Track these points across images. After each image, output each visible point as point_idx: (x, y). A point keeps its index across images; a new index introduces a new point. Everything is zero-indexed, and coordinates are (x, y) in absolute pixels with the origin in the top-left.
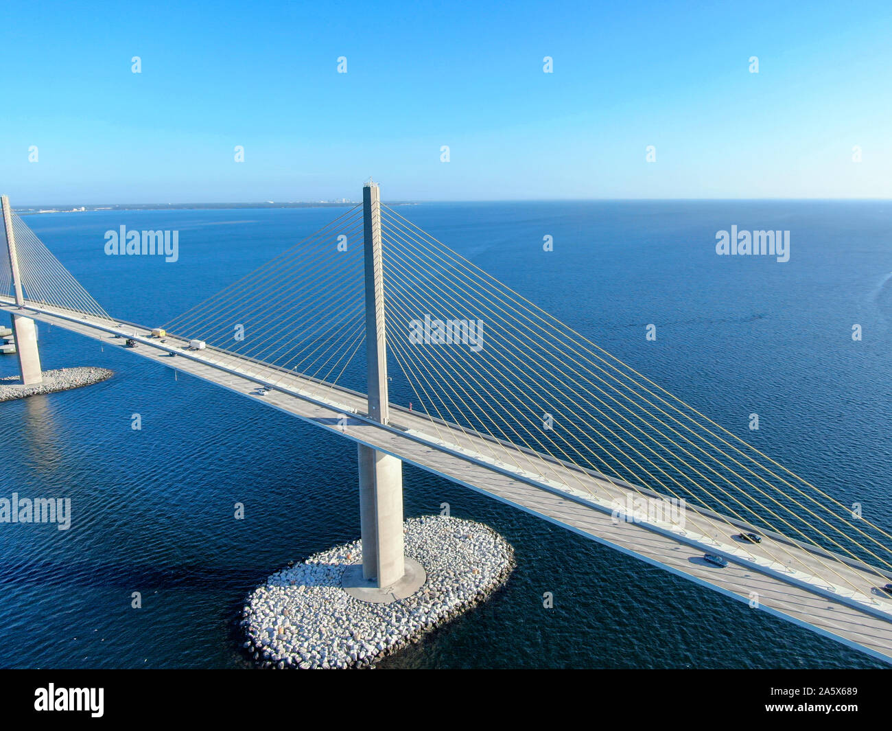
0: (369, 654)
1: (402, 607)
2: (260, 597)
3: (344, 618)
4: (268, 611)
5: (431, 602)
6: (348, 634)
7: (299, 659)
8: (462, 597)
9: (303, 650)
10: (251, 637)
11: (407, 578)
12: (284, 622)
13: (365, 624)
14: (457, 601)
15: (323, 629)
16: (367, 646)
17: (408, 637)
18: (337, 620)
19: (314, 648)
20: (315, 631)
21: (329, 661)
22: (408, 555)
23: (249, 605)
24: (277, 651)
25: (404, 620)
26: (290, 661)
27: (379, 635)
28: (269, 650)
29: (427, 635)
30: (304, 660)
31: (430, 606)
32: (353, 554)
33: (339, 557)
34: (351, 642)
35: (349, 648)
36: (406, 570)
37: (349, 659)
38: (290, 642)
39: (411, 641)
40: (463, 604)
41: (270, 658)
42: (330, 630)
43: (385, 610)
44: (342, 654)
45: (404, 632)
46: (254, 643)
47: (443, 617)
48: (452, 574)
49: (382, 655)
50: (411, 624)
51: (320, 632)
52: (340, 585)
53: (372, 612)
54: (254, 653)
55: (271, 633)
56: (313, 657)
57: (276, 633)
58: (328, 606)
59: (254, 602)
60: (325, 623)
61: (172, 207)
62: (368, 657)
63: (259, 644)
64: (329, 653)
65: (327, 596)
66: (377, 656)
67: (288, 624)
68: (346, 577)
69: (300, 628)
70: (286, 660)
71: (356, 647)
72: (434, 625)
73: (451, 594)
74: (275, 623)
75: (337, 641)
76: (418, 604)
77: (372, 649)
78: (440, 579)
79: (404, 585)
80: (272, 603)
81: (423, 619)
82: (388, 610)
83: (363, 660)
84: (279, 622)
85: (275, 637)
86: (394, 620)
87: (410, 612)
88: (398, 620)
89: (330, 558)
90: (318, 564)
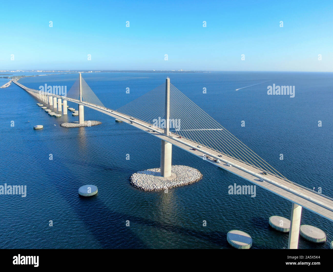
0: (158, 188)
1: (168, 181)
2: (135, 175)
3: (154, 181)
4: (136, 177)
5: (176, 182)
6: (154, 184)
7: (142, 186)
8: (184, 182)
9: (143, 185)
10: (132, 181)
11: (171, 176)
12: (140, 180)
13: (159, 183)
14: (183, 183)
15: (149, 182)
16: (158, 187)
17: (169, 187)
18: (152, 181)
19: (146, 185)
20: (147, 182)
21: (149, 188)
22: (172, 171)
23: (132, 176)
24: (137, 184)
25: (168, 184)
26: (140, 186)
27: (161, 185)
28: (136, 184)
29: (173, 188)
30: (143, 187)
31: (175, 182)
32: (159, 170)
33: (155, 170)
34: (154, 185)
35: (154, 186)
36: (171, 175)
37: (153, 188)
38: (140, 183)
39: (169, 188)
40: (184, 184)
41: (136, 185)
42: (150, 183)
43: (164, 181)
44: (152, 187)
45: (168, 186)
46: (132, 182)
47: (178, 185)
48: (183, 177)
49: (161, 189)
50: (170, 185)
51: (148, 183)
52: (154, 175)
53: (161, 181)
54: (132, 184)
55: (136, 181)
56: (145, 187)
57: (138, 181)
58: (151, 179)
59: (133, 175)
60: (149, 181)
62: (158, 189)
63: (134, 182)
64: (149, 186)
65: (151, 177)
66: (160, 189)
67: (141, 180)
68: (156, 174)
69: (143, 182)
70: (139, 186)
71: (156, 186)
72: (175, 186)
73: (182, 181)
74: (138, 180)
75: (151, 185)
76: (173, 182)
77: (159, 187)
78: (180, 178)
79: (170, 178)
80: (137, 176)
81: (173, 184)
82: (165, 181)
83: (156, 189)
84: (139, 180)
85: (137, 182)
86: (166, 184)
87: (170, 183)
88: (167, 184)
89: (153, 170)
90: (150, 171)
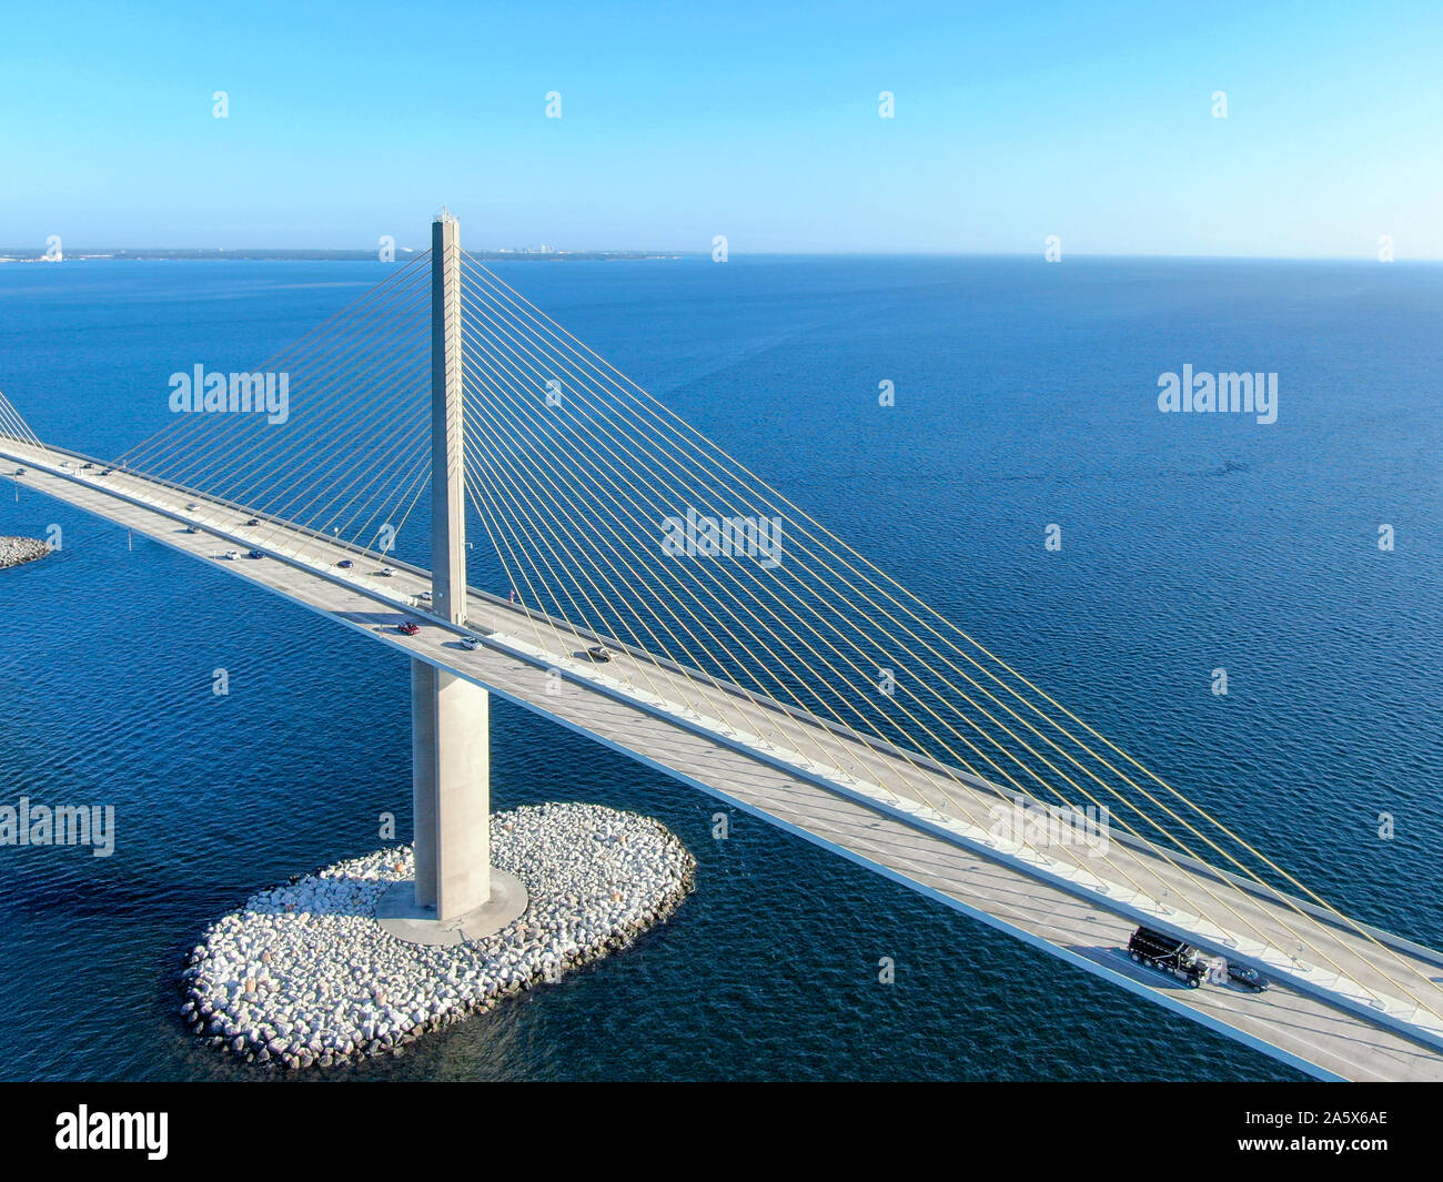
0: (396, 1028)
1: (474, 953)
2: (228, 930)
3: (366, 968)
4: (235, 954)
5: (526, 946)
6: (366, 994)
7: (270, 1033)
8: (582, 938)
9: (282, 1019)
10: (195, 998)
11: (493, 905)
12: (258, 973)
13: (400, 978)
14: (573, 945)
15: (325, 986)
16: (395, 1014)
17: (472, 1002)
18: (353, 971)
19: (300, 1015)
20: (309, 988)
21: (323, 1039)
22: (496, 860)
23: (205, 943)
24: (235, 1019)
25: (470, 975)
26: (255, 1036)
27: (421, 998)
28: (223, 1017)
29: (508, 1000)
30: (280, 1035)
31: (521, 952)
32: (402, 866)
33: (382, 868)
34: (368, 1008)
35: (363, 1017)
36: (492, 891)
37: (359, 1035)
38: (261, 1006)
39: (476, 1010)
40: (582, 951)
41: (222, 1032)
42: (337, 986)
43: (440, 957)
44: (348, 1026)
45: (466, 994)
46: (198, 1007)
47: (541, 972)
48: (574, 900)
49: (418, 1032)
50: (480, 982)
51: (319, 992)
52: (373, 914)
53: (418, 960)
54: (196, 1023)
55: (231, 990)
56: (296, 1032)
57: (241, 990)
58: (343, 948)
59: (213, 939)
60: (330, 975)
61: (225, 255)
62: (393, 1034)
63: (207, 1006)
64: (326, 1024)
65: (344, 931)
66: (410, 1032)
67: (265, 975)
68: (386, 902)
69: (285, 983)
70: (247, 1034)
71: (376, 1016)
72: (522, 984)
73: (564, 933)
74: (242, 974)
75: (345, 1004)
76: (503, 948)
77: (401, 1020)
78: (550, 908)
79: (485, 917)
80: (245, 940)
81: (504, 973)
82: (446, 956)
83: (383, 1039)
84: (251, 972)
85: (237, 997)
86: (452, 974)
87: (485, 963)
88: (461, 973)
89: (365, 869)
90: (341, 880)
